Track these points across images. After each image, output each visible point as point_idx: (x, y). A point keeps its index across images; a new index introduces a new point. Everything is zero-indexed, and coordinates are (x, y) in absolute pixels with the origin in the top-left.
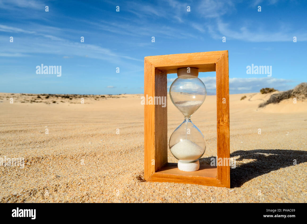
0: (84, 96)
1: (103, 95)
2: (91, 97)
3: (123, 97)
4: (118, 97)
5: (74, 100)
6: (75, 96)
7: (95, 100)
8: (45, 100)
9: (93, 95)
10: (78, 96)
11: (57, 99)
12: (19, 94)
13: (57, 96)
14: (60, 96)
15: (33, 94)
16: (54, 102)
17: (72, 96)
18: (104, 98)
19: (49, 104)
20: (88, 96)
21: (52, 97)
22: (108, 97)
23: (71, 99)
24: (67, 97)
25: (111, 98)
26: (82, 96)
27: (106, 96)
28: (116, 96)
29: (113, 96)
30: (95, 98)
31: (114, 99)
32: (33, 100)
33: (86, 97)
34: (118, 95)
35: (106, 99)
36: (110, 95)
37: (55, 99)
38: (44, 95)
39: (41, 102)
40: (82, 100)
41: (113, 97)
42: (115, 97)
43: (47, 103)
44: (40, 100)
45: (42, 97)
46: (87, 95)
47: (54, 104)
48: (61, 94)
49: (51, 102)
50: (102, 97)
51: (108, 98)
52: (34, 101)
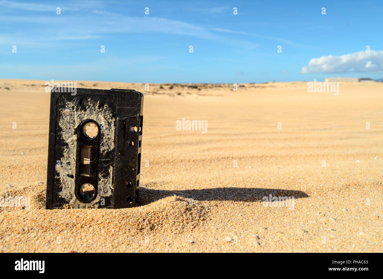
0: (217, 85)
1: (241, 84)
2: (226, 87)
3: (271, 86)
4: (264, 87)
5: (203, 91)
6: (205, 86)
7: (231, 91)
8: (169, 91)
9: (229, 84)
10: (209, 85)
11: (182, 90)
12: (140, 84)
13: (183, 86)
14: (186, 86)
15: (155, 84)
16: (179, 94)
17: (201, 86)
18: (244, 88)
19: (174, 96)
20: (222, 85)
21: (176, 88)
22: (249, 87)
23: (200, 90)
24: (196, 87)
25: (253, 88)
26: (214, 85)
27: (247, 85)
28: (261, 85)
29: (256, 85)
30: (231, 88)
31: (257, 89)
32: (155, 91)
33: (220, 86)
34: (263, 83)
35: (246, 89)
36: (252, 84)
37: (180, 90)
38: (167, 85)
39: (164, 94)
40: (215, 92)
41: (255, 87)
42: (258, 87)
43: (170, 95)
44: (162, 91)
45: (165, 87)
46: (220, 84)
47: (179, 96)
48: (188, 83)
49: (176, 94)
50: (240, 86)
51: (249, 89)
52: (156, 93)
